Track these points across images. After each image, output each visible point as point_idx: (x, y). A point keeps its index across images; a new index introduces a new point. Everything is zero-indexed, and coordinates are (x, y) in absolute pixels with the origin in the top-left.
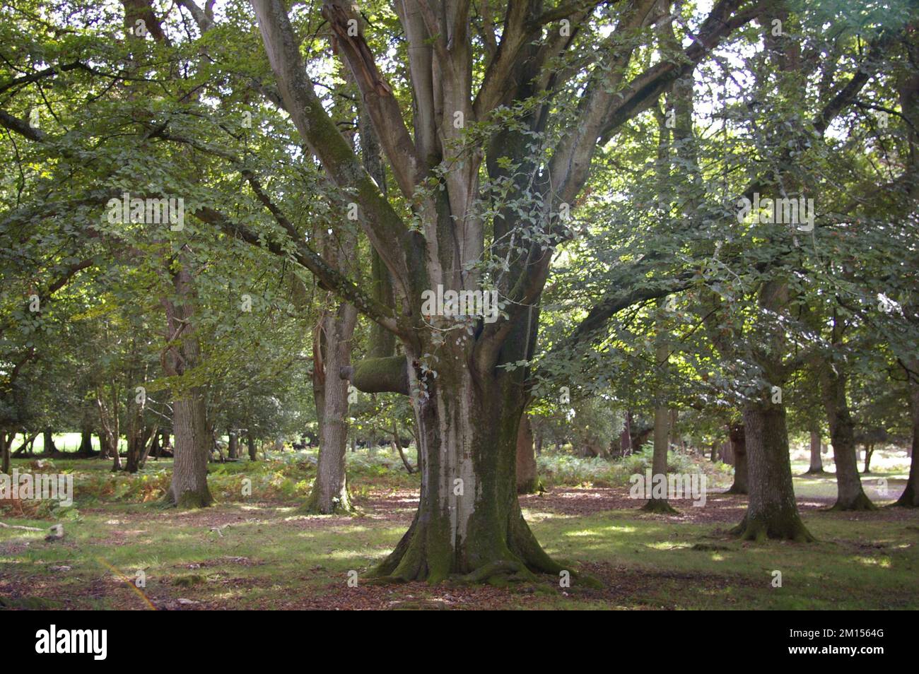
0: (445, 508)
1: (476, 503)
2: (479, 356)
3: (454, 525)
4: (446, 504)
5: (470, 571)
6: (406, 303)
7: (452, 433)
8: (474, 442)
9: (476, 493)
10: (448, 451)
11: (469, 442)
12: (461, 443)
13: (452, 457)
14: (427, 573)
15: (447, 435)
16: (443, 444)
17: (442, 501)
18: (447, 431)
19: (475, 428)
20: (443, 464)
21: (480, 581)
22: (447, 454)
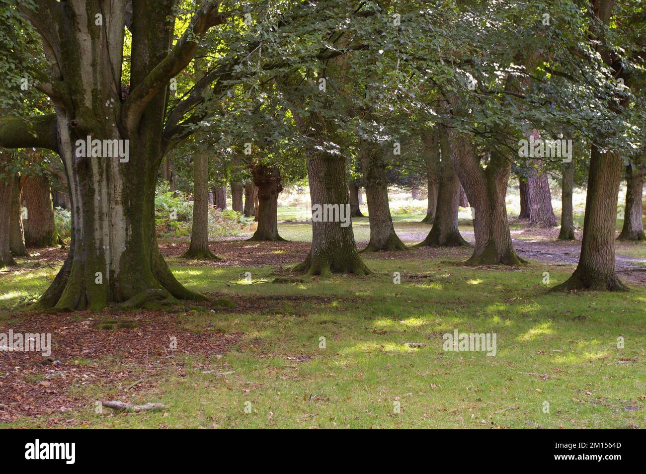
0: (101, 248)
1: (127, 242)
2: (126, 117)
3: (108, 262)
4: (101, 244)
5: (124, 300)
6: (57, 69)
7: (104, 183)
8: (123, 190)
9: (127, 234)
10: (101, 199)
11: (119, 190)
12: (113, 192)
13: (105, 204)
14: (87, 304)
15: (100, 185)
16: (97, 192)
17: (98, 242)
18: (100, 182)
19: (124, 178)
20: (97, 210)
21: (138, 306)
22: (100, 201)
